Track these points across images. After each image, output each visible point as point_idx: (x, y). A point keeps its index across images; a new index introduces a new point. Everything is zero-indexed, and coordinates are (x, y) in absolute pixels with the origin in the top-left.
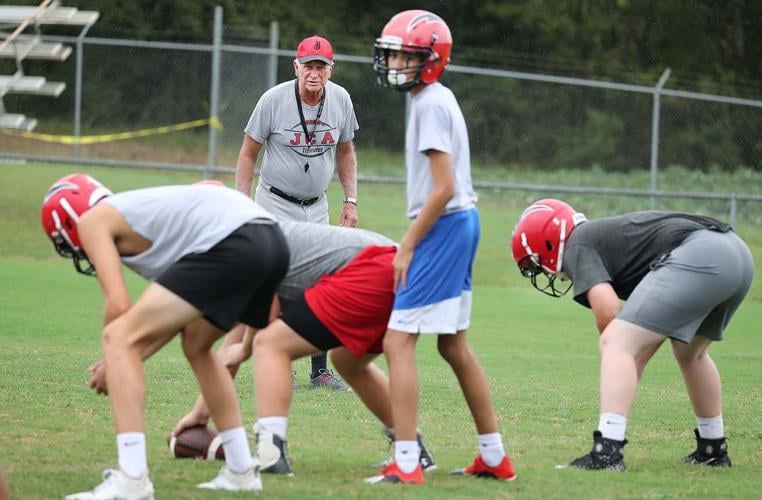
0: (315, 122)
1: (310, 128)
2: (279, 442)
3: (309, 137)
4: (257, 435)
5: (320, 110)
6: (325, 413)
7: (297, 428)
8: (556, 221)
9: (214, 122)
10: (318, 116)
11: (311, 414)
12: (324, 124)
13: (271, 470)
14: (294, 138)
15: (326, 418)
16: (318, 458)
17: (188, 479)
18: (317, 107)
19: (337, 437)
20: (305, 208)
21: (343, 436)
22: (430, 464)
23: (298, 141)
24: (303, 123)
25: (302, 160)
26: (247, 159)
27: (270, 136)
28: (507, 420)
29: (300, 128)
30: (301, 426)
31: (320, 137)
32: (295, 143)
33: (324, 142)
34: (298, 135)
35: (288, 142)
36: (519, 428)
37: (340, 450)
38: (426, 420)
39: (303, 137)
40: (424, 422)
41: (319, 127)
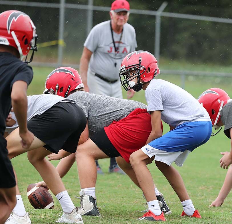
0: (119, 42)
1: (117, 45)
2: (93, 200)
3: (116, 49)
4: (82, 197)
5: (121, 37)
6: (116, 186)
7: (102, 193)
8: (219, 101)
9: (61, 42)
10: (121, 39)
11: (109, 186)
12: (123, 43)
13: (89, 214)
14: (109, 50)
15: (116, 188)
16: (113, 208)
17: (49, 218)
18: (120, 35)
19: (122, 198)
20: (111, 84)
21: (125, 197)
22: (168, 211)
23: (111, 51)
24: (114, 42)
25: (113, 61)
26: (86, 60)
27: (97, 48)
28: (206, 189)
29: (112, 45)
30: (104, 192)
31: (121, 50)
32: (110, 52)
33: (123, 52)
34: (111, 48)
35: (106, 51)
36: (212, 193)
37: (124, 204)
38: (166, 189)
39: (113, 49)
40: (166, 190)
41: (121, 45)
